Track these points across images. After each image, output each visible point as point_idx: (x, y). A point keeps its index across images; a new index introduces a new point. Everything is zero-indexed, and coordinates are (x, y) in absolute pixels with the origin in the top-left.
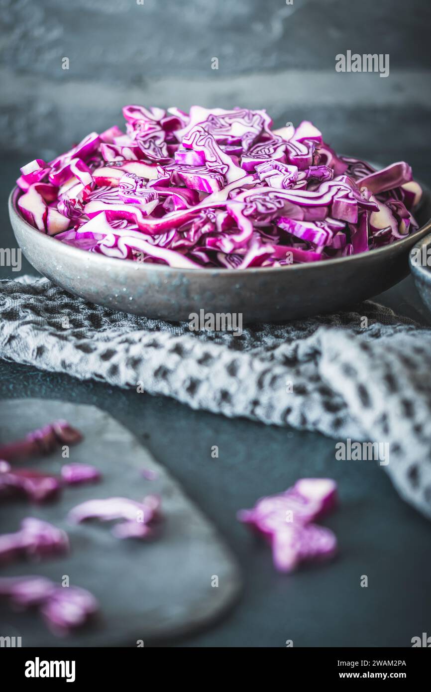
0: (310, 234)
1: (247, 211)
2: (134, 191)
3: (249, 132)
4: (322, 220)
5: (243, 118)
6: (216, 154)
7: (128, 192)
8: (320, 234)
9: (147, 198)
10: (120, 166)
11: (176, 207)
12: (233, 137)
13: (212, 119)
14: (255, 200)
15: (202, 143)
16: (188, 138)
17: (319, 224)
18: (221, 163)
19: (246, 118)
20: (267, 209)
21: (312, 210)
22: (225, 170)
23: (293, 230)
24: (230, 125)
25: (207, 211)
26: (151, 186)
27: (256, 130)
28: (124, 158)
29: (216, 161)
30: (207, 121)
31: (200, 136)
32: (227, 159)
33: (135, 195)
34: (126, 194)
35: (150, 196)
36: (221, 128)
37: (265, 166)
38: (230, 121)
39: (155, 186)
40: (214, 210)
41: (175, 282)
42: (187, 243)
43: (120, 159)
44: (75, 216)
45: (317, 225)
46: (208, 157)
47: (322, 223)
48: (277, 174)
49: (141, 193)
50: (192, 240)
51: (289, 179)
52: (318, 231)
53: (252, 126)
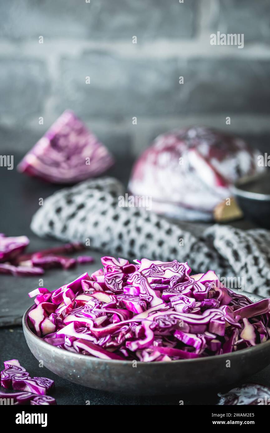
0: (192, 341)
1: (152, 326)
2: (91, 310)
3: (175, 276)
4: (202, 333)
5: (173, 267)
6: (146, 289)
7: (88, 310)
8: (198, 341)
9: (97, 315)
10: (91, 294)
11: (114, 321)
12: (164, 278)
13: (153, 267)
14: (159, 319)
15: (139, 282)
16: (130, 279)
17: (199, 335)
18: (149, 295)
19: (175, 267)
20: (165, 325)
21: (196, 327)
22: (150, 299)
23: (182, 338)
24: (164, 271)
25: (133, 325)
26: (104, 308)
27: (180, 275)
28: (95, 289)
29: (146, 294)
30: (150, 268)
31: (138, 277)
32: (153, 293)
33: (91, 312)
34: (86, 312)
35: (99, 314)
36: (158, 272)
37: (175, 298)
38: (164, 269)
39: (106, 308)
40: (138, 324)
41: (102, 367)
42: (115, 344)
43: (92, 289)
44: (59, 324)
45: (197, 336)
46: (142, 291)
47: (202, 335)
48: (182, 303)
49: (95, 312)
50: (119, 342)
51: (188, 307)
52: (196, 340)
53: (177, 272)
